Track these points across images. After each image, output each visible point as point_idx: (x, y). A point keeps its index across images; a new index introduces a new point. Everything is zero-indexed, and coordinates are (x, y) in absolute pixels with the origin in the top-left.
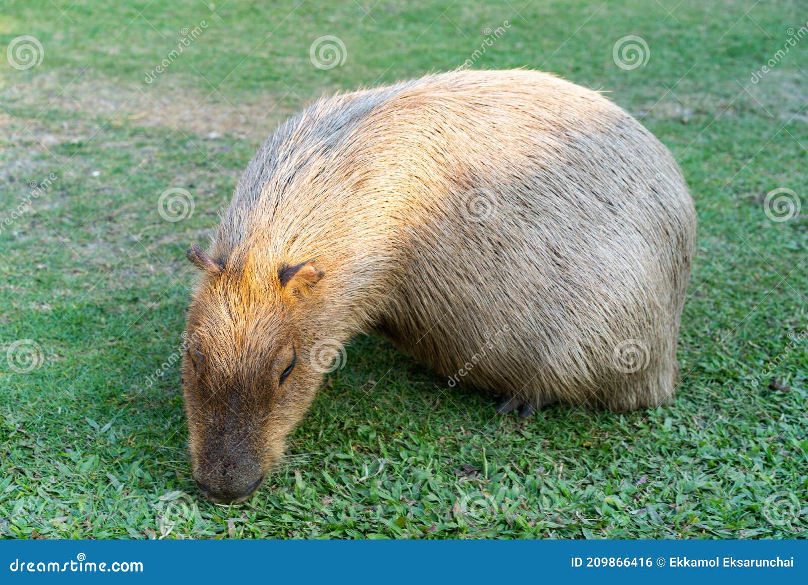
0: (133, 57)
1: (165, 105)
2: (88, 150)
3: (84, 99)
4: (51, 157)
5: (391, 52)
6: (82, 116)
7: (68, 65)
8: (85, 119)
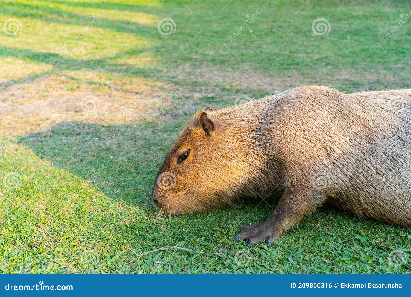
0: (222, 56)
1: (247, 78)
2: (218, 100)
3: (207, 76)
4: (201, 104)
7: (193, 60)
8: (210, 85)
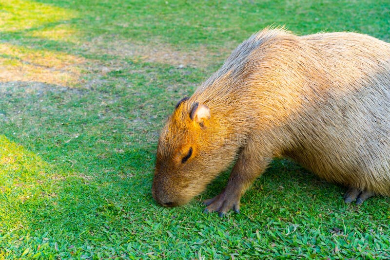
0: (136, 28)
1: (156, 52)
2: (125, 74)
3: (118, 49)
4: (108, 78)
5: (256, 23)
6: (119, 58)
7: (107, 33)
8: (120, 59)
